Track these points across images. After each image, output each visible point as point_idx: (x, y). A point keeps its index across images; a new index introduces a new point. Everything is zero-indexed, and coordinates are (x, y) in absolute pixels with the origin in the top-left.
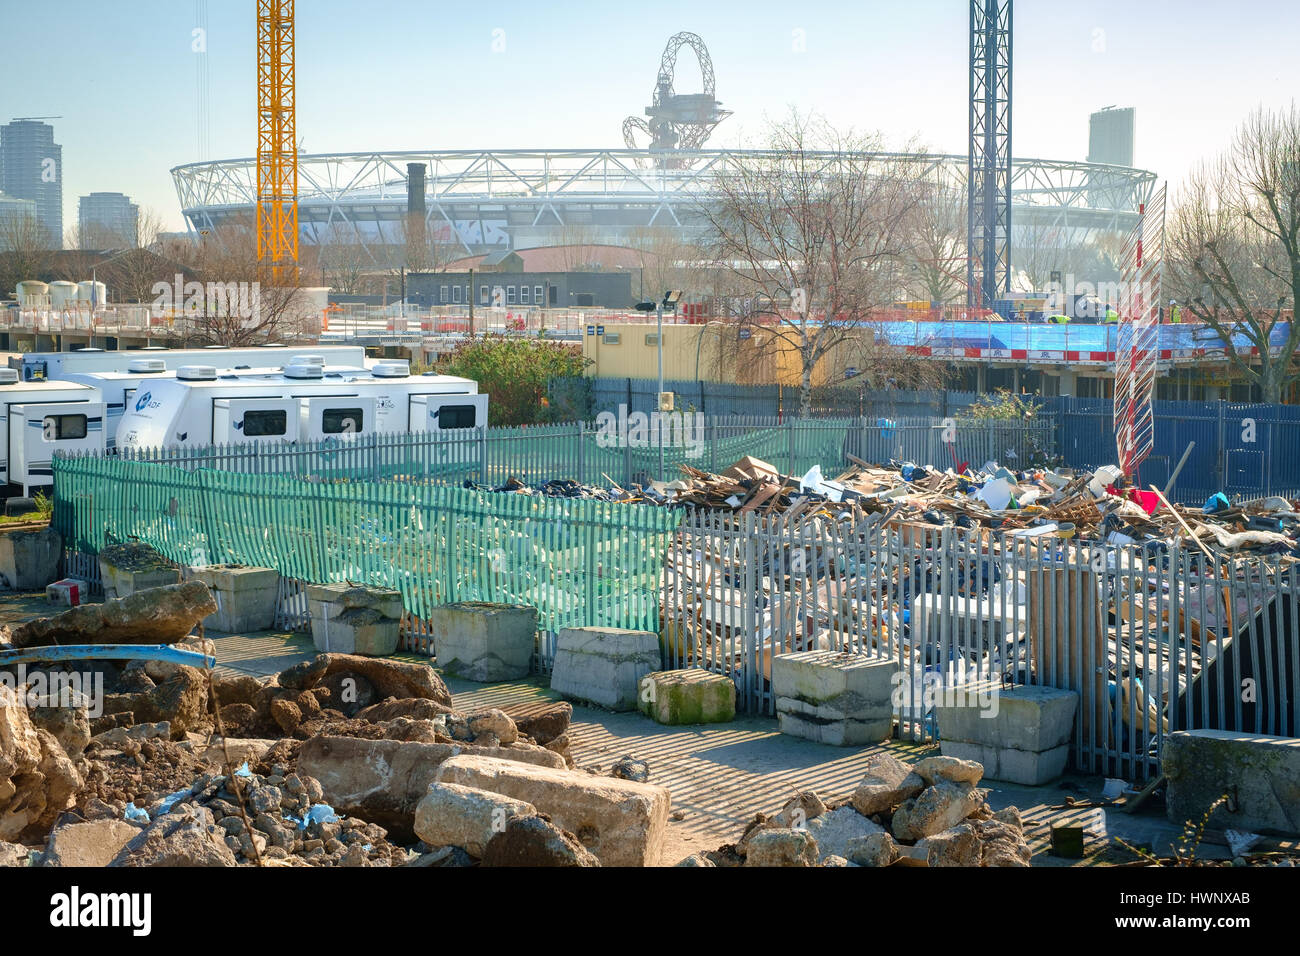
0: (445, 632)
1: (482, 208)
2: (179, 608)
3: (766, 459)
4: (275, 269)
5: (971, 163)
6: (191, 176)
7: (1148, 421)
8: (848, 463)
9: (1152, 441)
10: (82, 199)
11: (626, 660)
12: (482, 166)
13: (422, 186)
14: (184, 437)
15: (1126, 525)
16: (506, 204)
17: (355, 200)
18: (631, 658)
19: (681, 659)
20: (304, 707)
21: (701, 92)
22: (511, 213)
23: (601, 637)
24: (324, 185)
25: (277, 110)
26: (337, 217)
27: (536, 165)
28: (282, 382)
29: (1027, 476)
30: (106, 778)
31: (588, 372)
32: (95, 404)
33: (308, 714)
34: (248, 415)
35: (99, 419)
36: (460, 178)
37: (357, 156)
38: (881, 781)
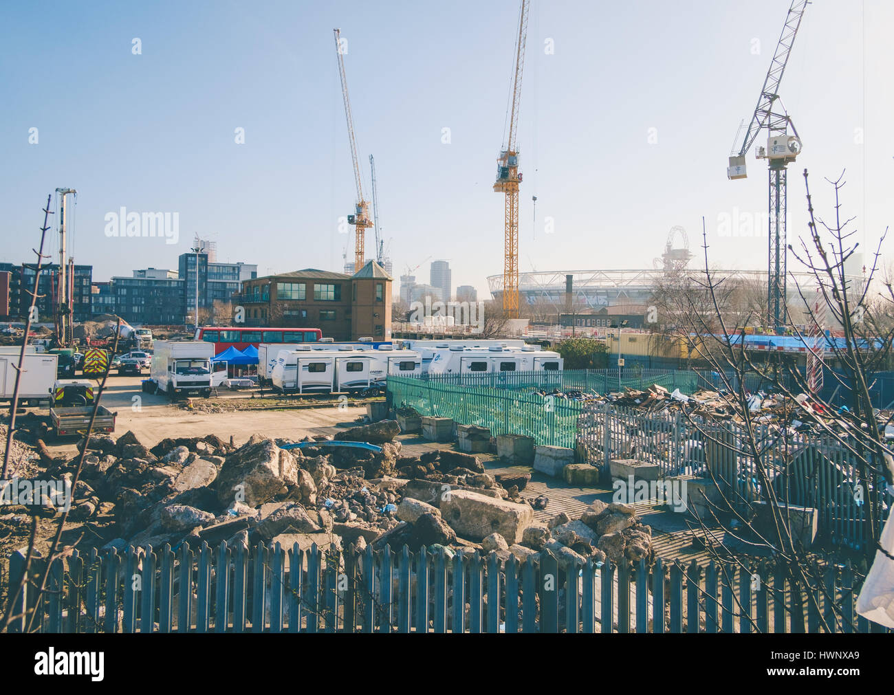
0: (500, 445)
1: (598, 291)
2: (388, 430)
3: (664, 386)
4: (509, 312)
5: (769, 274)
6: (494, 280)
7: (820, 376)
8: (698, 389)
9: (822, 384)
10: (458, 288)
11: (559, 459)
12: (598, 276)
13: (571, 283)
14: (450, 371)
15: (801, 417)
16: (607, 290)
17: (551, 288)
18: (561, 458)
19: (583, 460)
20: (428, 469)
21: (683, 248)
22: (609, 293)
23: (551, 449)
24: (540, 283)
25: (511, 256)
26: (545, 295)
27: (618, 276)
28: (488, 352)
29: (771, 396)
30: (332, 489)
31: (608, 351)
32: (418, 357)
33: (430, 471)
34: (473, 363)
35: (419, 364)
36: (590, 280)
37: (552, 273)
38: (593, 511)
